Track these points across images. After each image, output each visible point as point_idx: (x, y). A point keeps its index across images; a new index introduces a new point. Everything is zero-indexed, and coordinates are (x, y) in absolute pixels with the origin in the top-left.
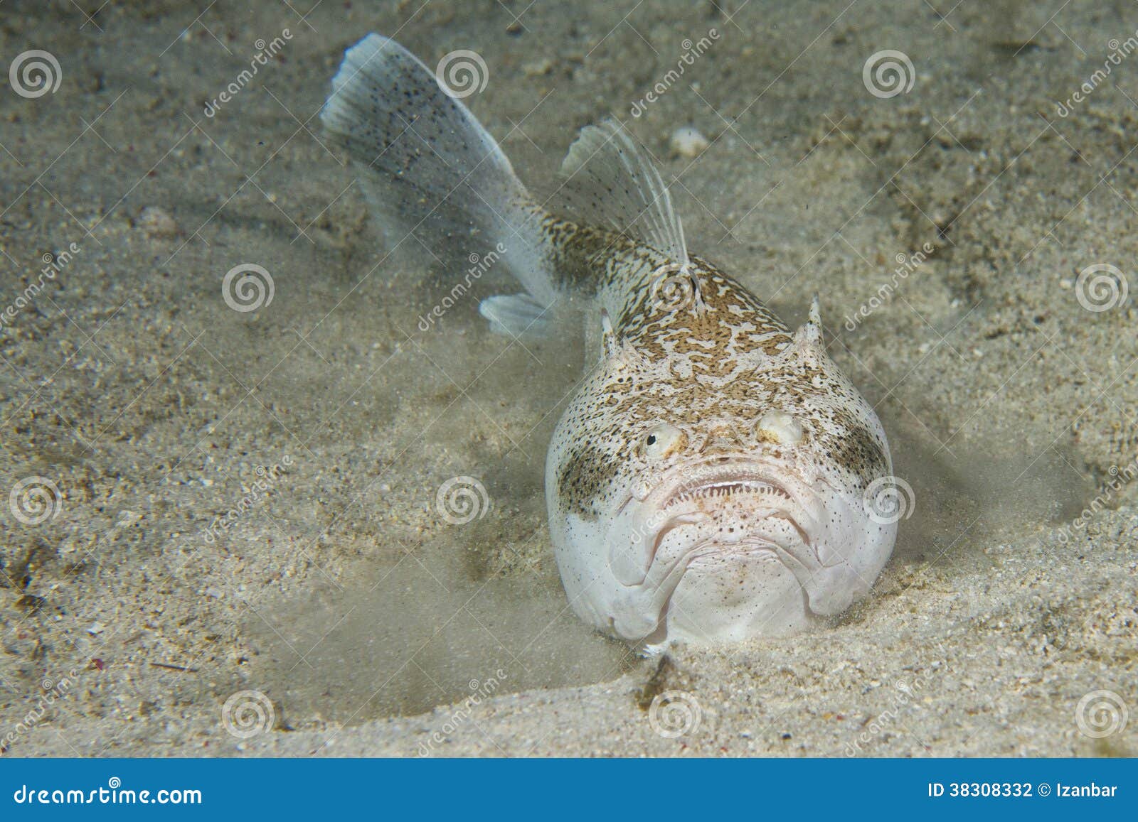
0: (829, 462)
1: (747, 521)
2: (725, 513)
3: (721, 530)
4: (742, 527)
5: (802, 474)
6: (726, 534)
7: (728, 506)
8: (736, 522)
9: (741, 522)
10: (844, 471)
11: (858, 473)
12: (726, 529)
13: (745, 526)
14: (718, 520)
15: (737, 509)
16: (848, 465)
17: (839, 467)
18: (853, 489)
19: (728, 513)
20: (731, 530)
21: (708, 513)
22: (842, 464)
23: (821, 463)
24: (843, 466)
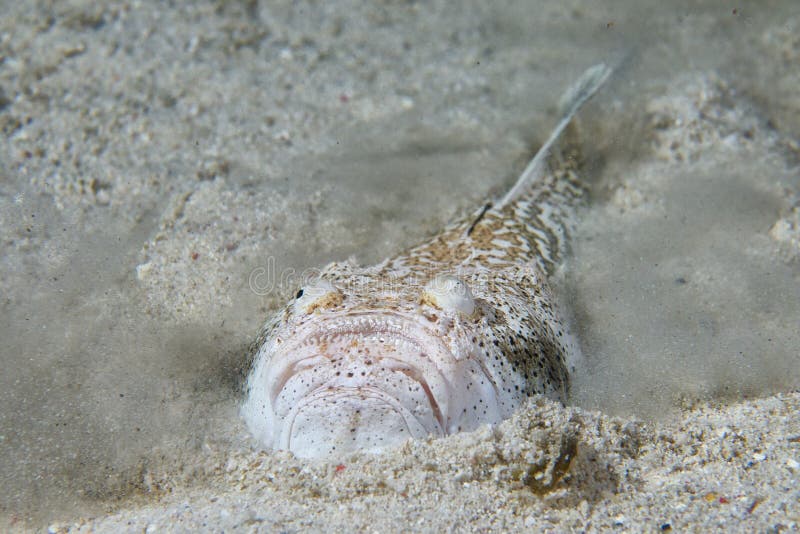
0: (495, 350)
1: (371, 368)
2: (347, 357)
3: (338, 374)
4: (363, 374)
5: (452, 344)
6: (343, 377)
7: (354, 351)
8: (357, 367)
9: (364, 368)
10: (509, 367)
11: (526, 377)
12: (344, 373)
13: (367, 373)
14: (336, 363)
15: (363, 354)
16: (517, 364)
17: (504, 359)
18: (513, 389)
19: (352, 357)
20: (351, 375)
21: (328, 356)
22: (508, 358)
23: (482, 345)
24: (510, 361)
